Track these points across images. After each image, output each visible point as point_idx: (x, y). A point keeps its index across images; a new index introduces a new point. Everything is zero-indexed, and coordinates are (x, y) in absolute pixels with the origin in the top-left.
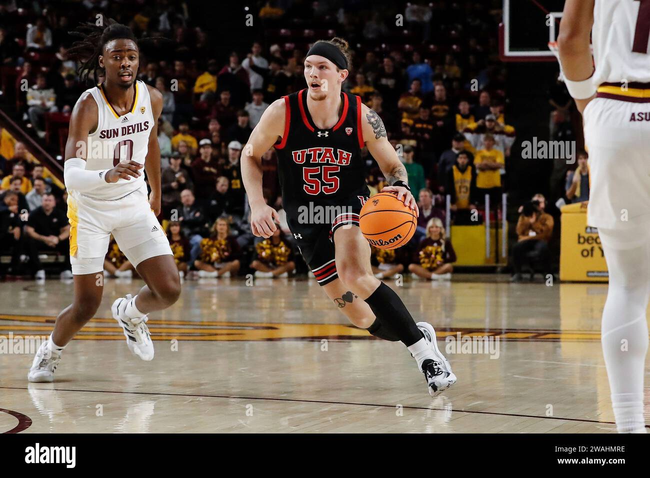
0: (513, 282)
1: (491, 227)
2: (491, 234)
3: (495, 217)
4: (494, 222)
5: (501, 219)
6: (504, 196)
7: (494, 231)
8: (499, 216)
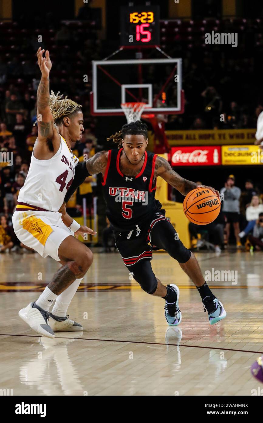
0: (102, 252)
1: (87, 218)
2: (87, 222)
3: (89, 212)
4: (89, 215)
5: (93, 214)
6: (95, 199)
7: (89, 221)
8: (92, 212)
